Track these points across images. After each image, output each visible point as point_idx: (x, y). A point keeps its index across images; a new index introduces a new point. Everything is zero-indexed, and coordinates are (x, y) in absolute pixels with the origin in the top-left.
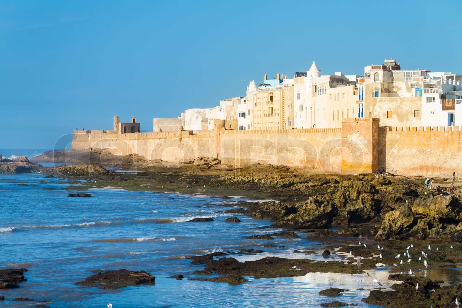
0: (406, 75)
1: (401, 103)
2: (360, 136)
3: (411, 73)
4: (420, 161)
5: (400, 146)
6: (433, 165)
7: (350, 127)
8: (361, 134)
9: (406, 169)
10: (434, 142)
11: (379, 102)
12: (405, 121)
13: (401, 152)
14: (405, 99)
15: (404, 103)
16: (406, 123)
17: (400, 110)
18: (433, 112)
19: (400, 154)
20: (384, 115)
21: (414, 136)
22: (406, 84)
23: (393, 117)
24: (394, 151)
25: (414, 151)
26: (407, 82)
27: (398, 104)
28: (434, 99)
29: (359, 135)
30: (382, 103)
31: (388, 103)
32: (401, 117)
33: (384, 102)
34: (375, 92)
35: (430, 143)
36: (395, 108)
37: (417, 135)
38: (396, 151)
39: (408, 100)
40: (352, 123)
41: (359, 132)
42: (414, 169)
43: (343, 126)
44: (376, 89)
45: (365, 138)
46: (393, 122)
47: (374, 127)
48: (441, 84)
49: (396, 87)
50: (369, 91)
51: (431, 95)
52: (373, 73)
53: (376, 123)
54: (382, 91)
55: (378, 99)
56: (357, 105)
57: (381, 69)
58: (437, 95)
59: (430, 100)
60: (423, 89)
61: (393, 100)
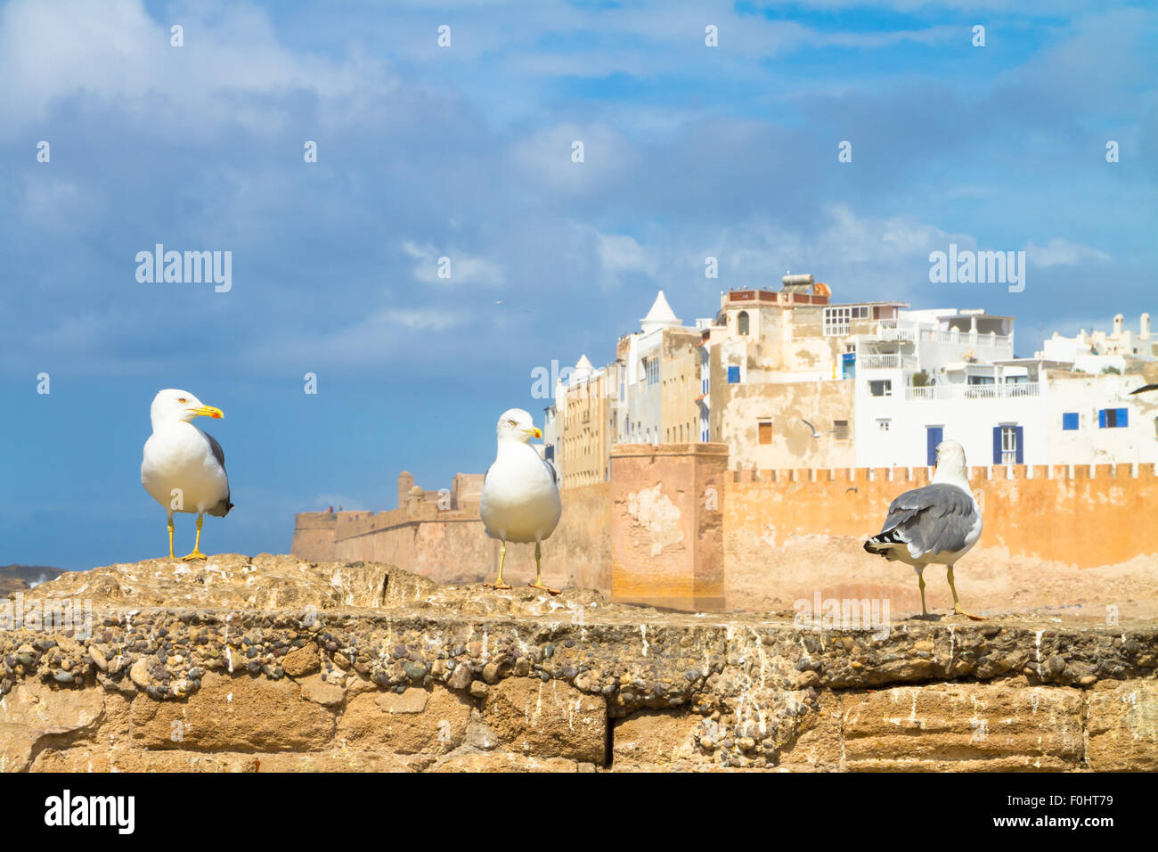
0: (831, 318)
1: (796, 401)
2: (661, 497)
3: (847, 311)
5: (784, 526)
6: (877, 582)
7: (636, 470)
8: (663, 491)
10: (876, 515)
11: (737, 395)
12: (808, 453)
13: (786, 543)
14: (809, 386)
15: (804, 399)
16: (811, 458)
17: (793, 419)
18: (887, 425)
19: (783, 551)
20: (749, 435)
21: (820, 495)
22: (831, 342)
23: (775, 442)
24: (767, 540)
25: (822, 539)
26: (834, 339)
27: (788, 402)
28: (888, 384)
29: (658, 493)
30: (744, 401)
31: (762, 398)
32: (800, 441)
33: (750, 396)
34: (730, 368)
35: (866, 517)
36: (778, 413)
37: (829, 492)
38: (771, 541)
39: (816, 390)
40: (639, 459)
41: (660, 486)
43: (613, 468)
44: (731, 358)
45: (675, 502)
46: (776, 456)
47: (705, 468)
48: (916, 341)
49: (804, 354)
50: (716, 367)
51: (881, 375)
52: (733, 315)
53: (711, 456)
54: (752, 365)
55: (735, 388)
56: (697, 411)
57: (757, 301)
58: (896, 376)
59: (878, 388)
60: (861, 357)
61: (774, 390)
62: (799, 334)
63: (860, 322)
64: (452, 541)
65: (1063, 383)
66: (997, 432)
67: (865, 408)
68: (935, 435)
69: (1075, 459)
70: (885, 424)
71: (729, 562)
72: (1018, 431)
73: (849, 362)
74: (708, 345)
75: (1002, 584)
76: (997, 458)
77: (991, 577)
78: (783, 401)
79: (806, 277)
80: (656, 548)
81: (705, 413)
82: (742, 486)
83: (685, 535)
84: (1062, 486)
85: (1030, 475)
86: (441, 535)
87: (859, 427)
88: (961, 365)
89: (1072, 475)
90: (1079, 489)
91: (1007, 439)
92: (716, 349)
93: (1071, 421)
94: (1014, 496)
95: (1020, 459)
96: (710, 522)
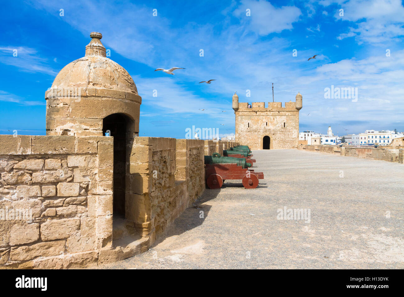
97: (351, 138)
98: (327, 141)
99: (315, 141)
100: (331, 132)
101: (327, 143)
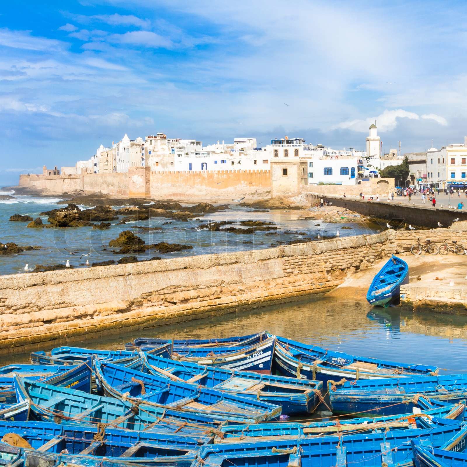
0: (168, 141)
1: (163, 158)
3: (171, 140)
4: (173, 190)
5: (162, 182)
6: (180, 193)
7: (133, 171)
8: (139, 176)
9: (165, 195)
10: (180, 180)
11: (151, 157)
12: (166, 168)
13: (163, 185)
15: (165, 158)
17: (163, 162)
19: (162, 187)
20: (154, 164)
21: (169, 176)
22: (168, 146)
23: (159, 166)
24: (159, 185)
25: (170, 185)
28: (181, 155)
31: (156, 157)
32: (164, 166)
33: (154, 157)
34: (149, 151)
35: (178, 180)
36: (160, 160)
37: (171, 176)
39: (167, 156)
40: (134, 169)
41: (138, 174)
42: (170, 195)
43: (129, 171)
44: (150, 149)
45: (141, 177)
46: (159, 169)
47: (147, 171)
48: (186, 147)
49: (163, 148)
50: (146, 151)
51: (180, 153)
52: (149, 141)
53: (148, 169)
54: (153, 151)
55: (151, 155)
56: (141, 159)
57: (154, 138)
58: (183, 153)
59: (179, 156)
60: (176, 149)
61: (158, 156)
62: (162, 144)
63: (173, 142)
64: (72, 182)
65: (214, 155)
66: (202, 164)
67: (176, 159)
68: (190, 165)
69: (217, 170)
70: (181, 162)
71: (151, 189)
72: (206, 164)
73: (173, 150)
74: (144, 147)
75: (204, 193)
76: (202, 169)
77: (202, 191)
78: (161, 158)
79: (162, 133)
80: (138, 187)
81: (143, 159)
82: (153, 174)
83: (144, 184)
84: (215, 174)
85: (209, 172)
86: (70, 181)
87: (175, 163)
88: (194, 151)
89: (217, 172)
90: (218, 175)
91: (204, 166)
92: (146, 148)
93: (216, 162)
94: (206, 177)
95: (206, 169)
96: (148, 181)
97: (424, 162)
98: (328, 171)
99: (285, 172)
100: (377, 143)
101: (328, 179)
